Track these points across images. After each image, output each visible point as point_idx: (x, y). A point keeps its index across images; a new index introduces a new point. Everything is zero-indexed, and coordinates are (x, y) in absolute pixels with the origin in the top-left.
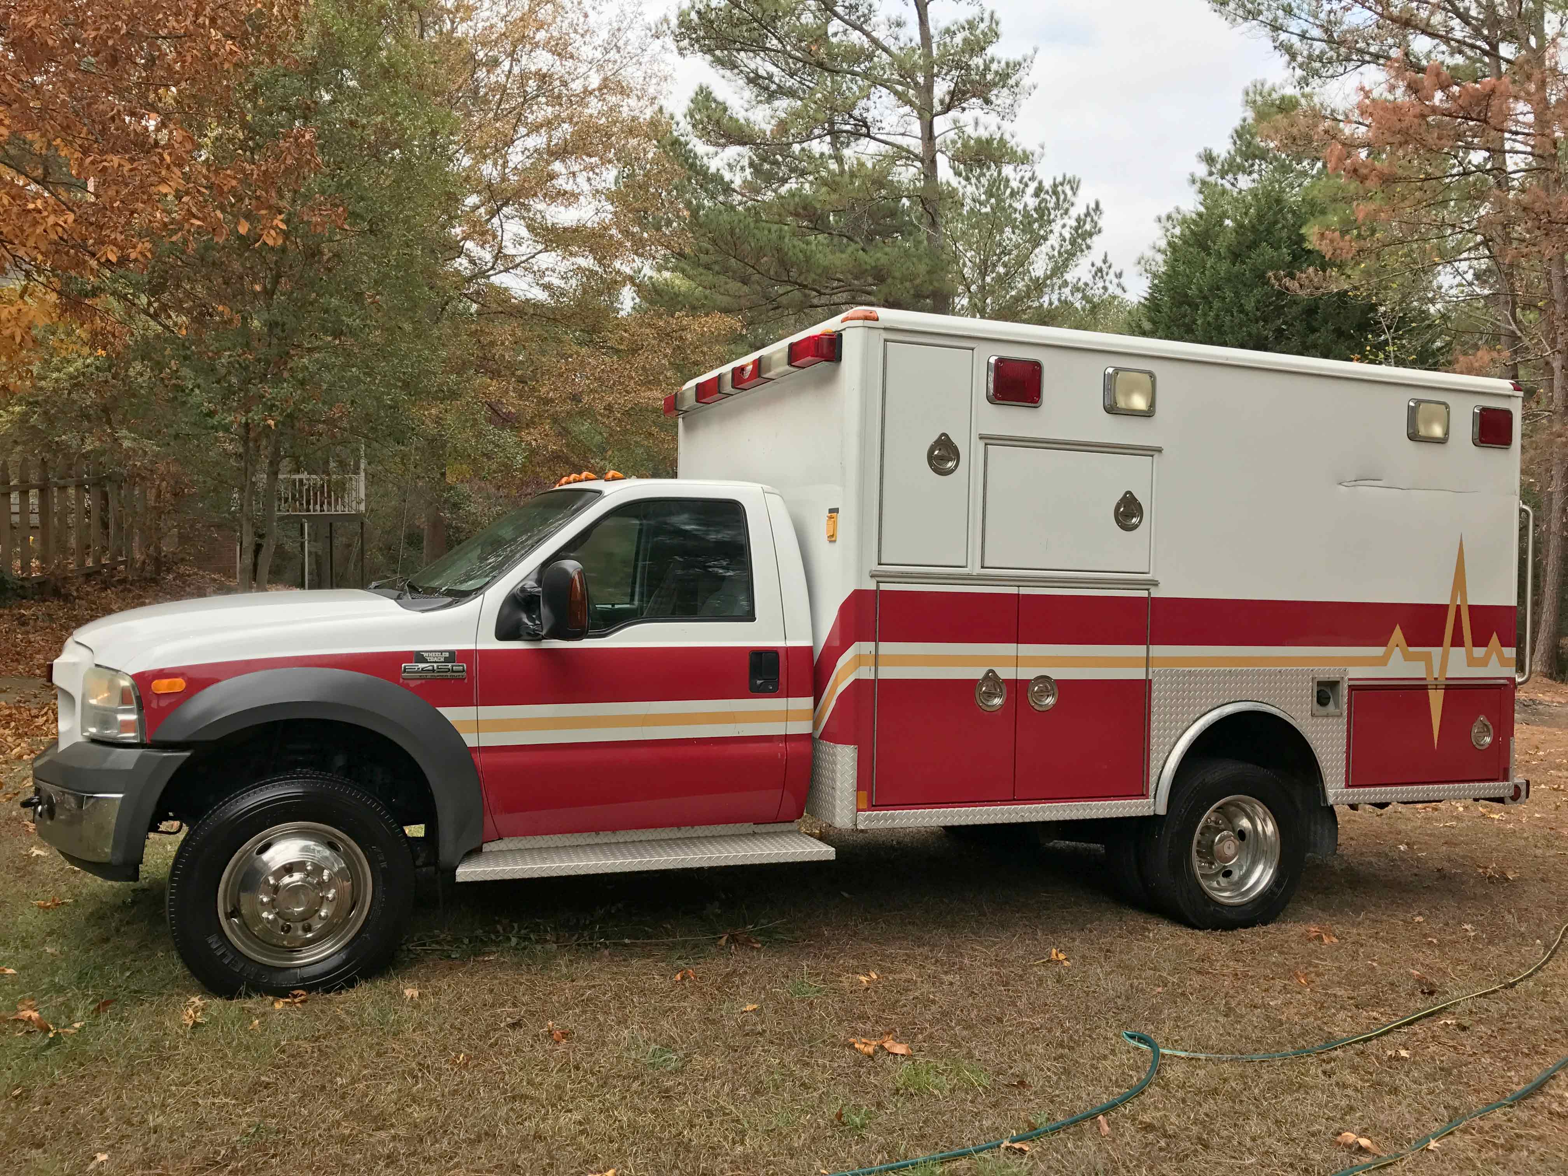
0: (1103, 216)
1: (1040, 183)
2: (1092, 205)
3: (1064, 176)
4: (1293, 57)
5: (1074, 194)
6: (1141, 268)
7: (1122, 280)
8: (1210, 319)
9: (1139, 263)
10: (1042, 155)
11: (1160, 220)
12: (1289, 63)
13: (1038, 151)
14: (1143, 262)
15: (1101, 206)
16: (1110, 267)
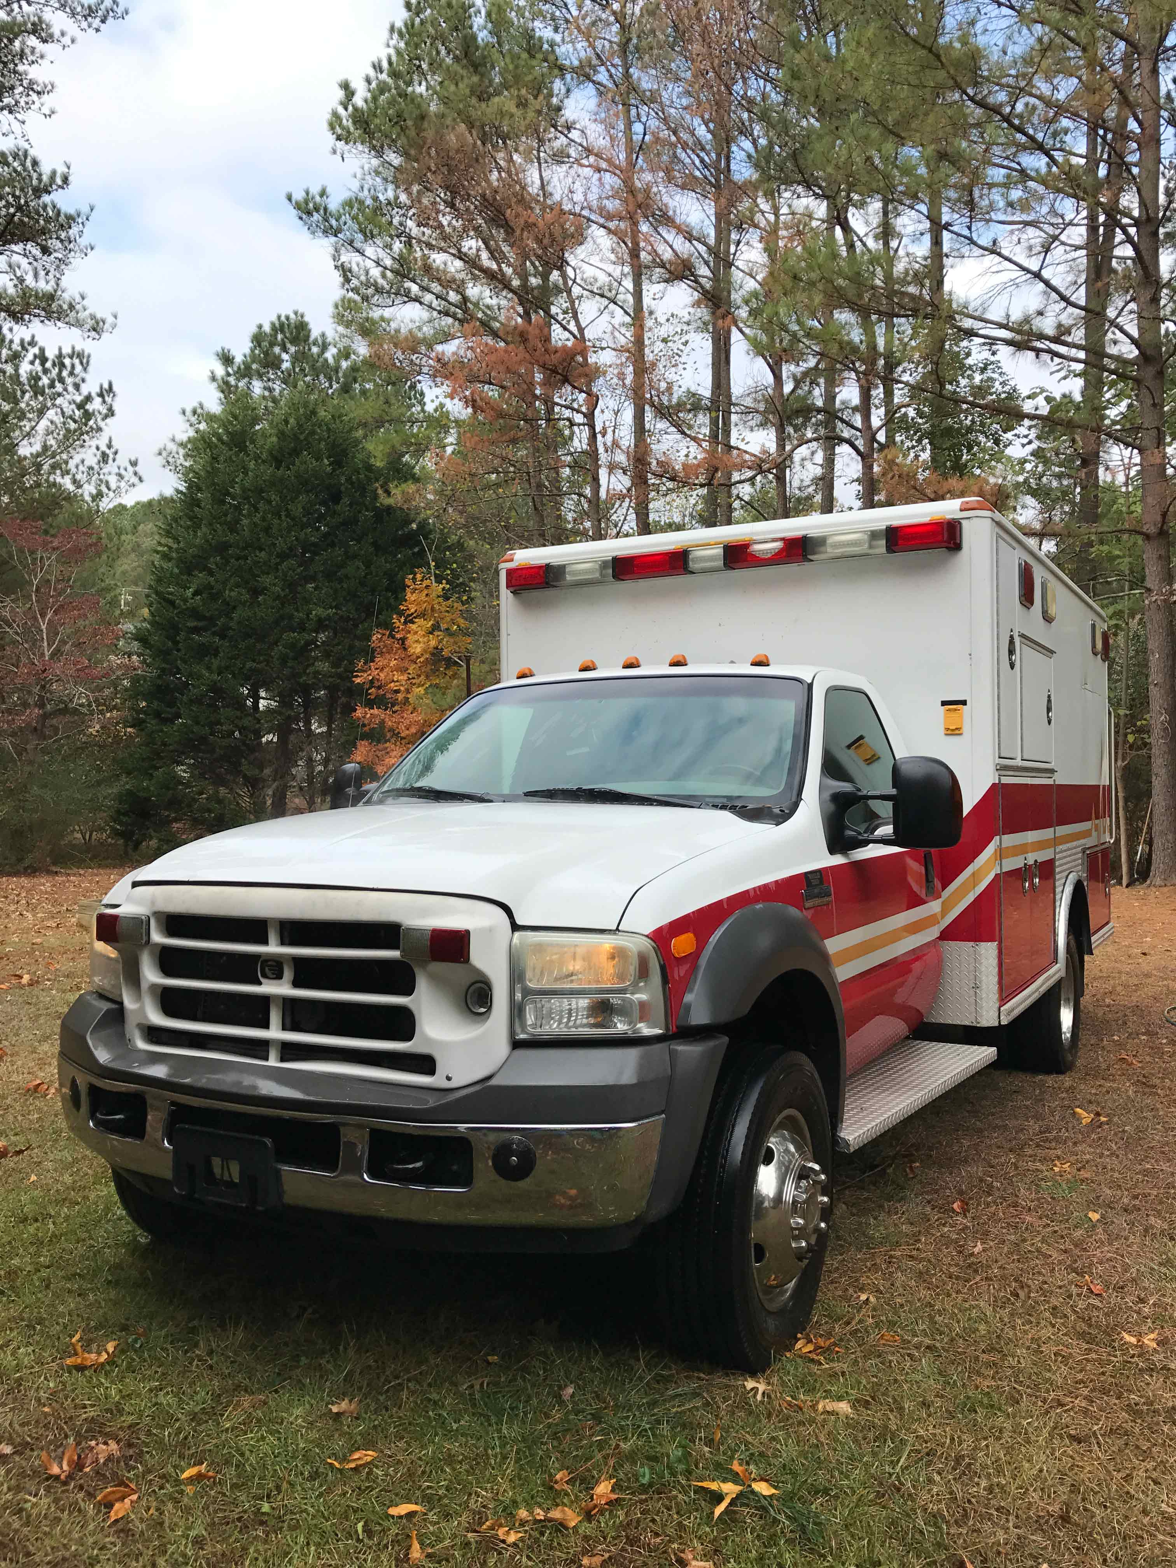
0: (116, 399)
1: (42, 350)
2: (106, 386)
3: (73, 348)
4: (347, 280)
5: (85, 369)
6: (161, 460)
7: (137, 469)
8: (255, 520)
9: (160, 454)
10: (114, 326)
11: (184, 413)
12: (343, 285)
13: (110, 320)
14: (164, 454)
15: (115, 388)
16: (116, 453)
